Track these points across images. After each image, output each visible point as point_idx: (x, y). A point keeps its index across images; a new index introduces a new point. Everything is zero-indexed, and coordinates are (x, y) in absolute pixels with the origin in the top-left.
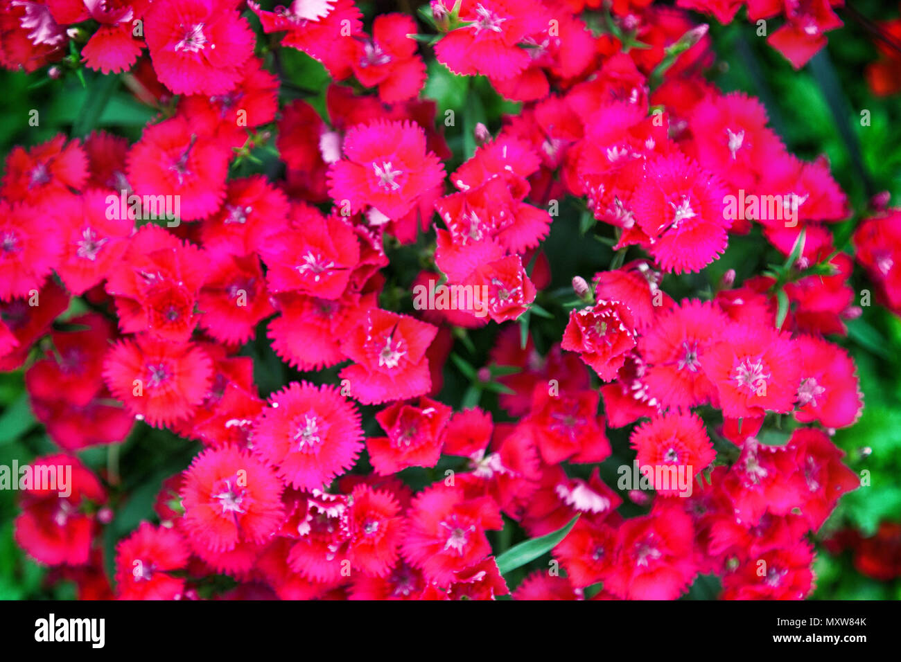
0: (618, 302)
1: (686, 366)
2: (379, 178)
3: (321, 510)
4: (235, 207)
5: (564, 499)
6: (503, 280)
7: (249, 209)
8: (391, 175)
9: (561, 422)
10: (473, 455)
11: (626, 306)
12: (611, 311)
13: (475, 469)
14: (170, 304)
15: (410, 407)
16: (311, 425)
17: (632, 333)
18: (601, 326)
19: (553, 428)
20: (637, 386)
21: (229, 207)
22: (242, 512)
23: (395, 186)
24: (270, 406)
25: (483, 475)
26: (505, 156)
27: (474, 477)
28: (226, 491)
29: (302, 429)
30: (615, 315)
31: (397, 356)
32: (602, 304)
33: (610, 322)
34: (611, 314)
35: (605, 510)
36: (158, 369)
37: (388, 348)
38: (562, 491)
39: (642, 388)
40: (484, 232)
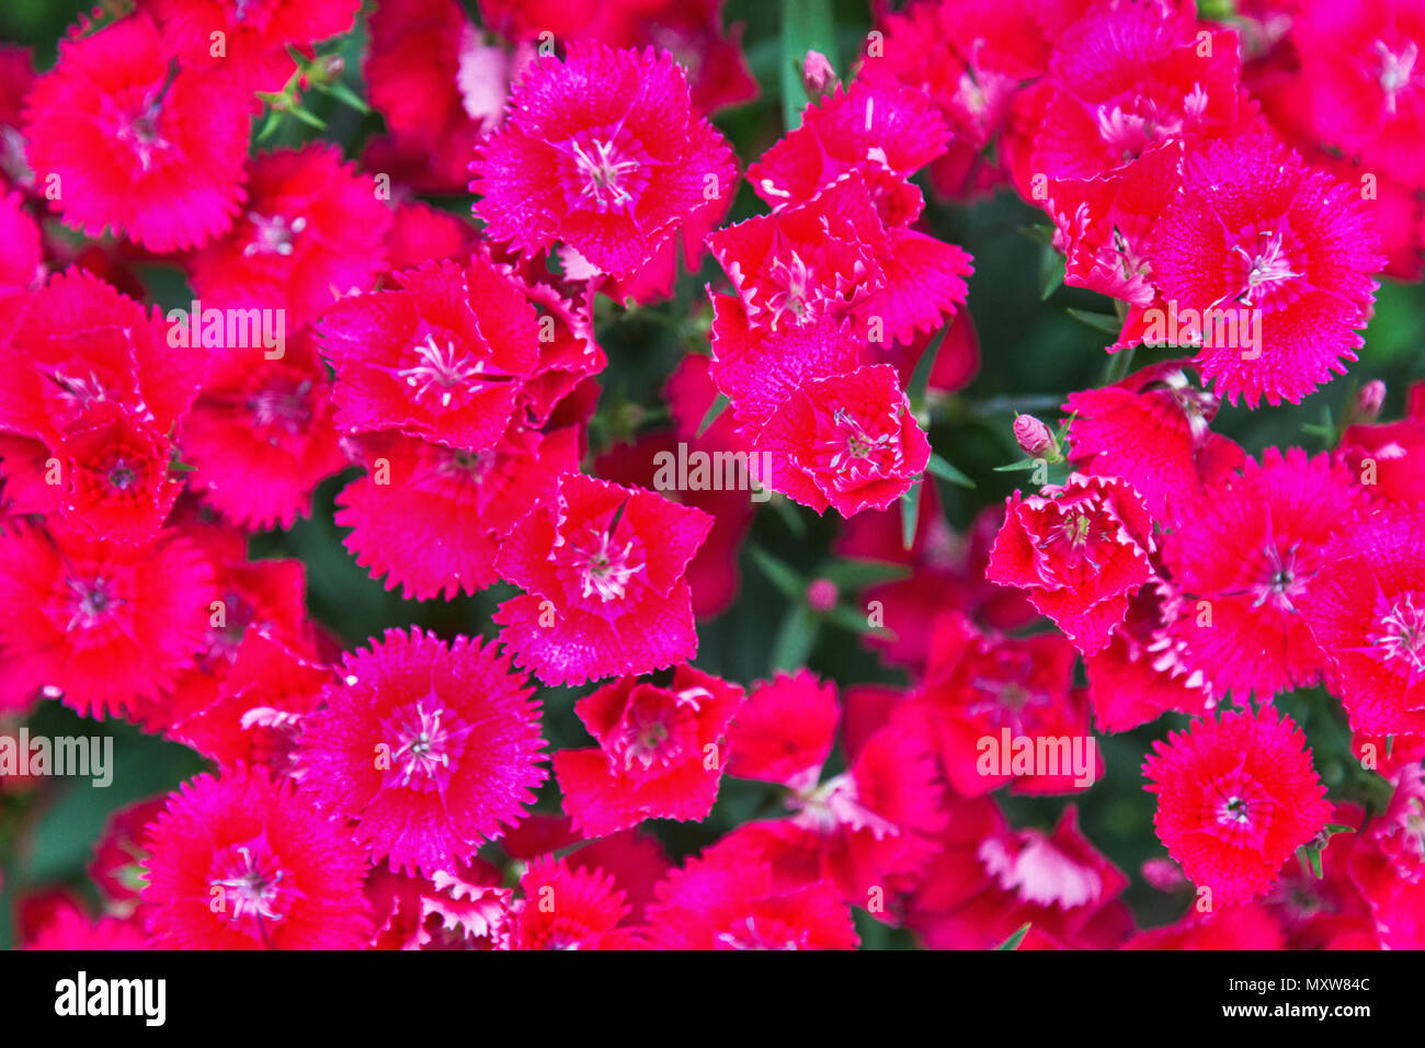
0: (1113, 481)
1: (1271, 596)
2: (587, 176)
3: (450, 922)
4: (268, 215)
5: (998, 876)
6: (860, 415)
7: (299, 224)
8: (611, 170)
9: (992, 697)
10: (794, 781)
11: (1131, 489)
12: (1097, 498)
13: (797, 811)
14: (118, 454)
15: (651, 687)
16: (431, 725)
17: (1145, 546)
18: (1076, 525)
19: (975, 711)
20: (1163, 643)
21: (255, 218)
22: (277, 917)
23: (622, 197)
24: (341, 682)
25: (817, 821)
26: (869, 125)
27: (796, 829)
28: (240, 873)
29: (409, 736)
30: (1107, 507)
31: (624, 575)
32: (1077, 484)
33: (1098, 518)
34: (1098, 505)
35: (1089, 902)
36: (92, 590)
37: (603, 557)
38: (993, 854)
39: (1173, 646)
40: (819, 305)
